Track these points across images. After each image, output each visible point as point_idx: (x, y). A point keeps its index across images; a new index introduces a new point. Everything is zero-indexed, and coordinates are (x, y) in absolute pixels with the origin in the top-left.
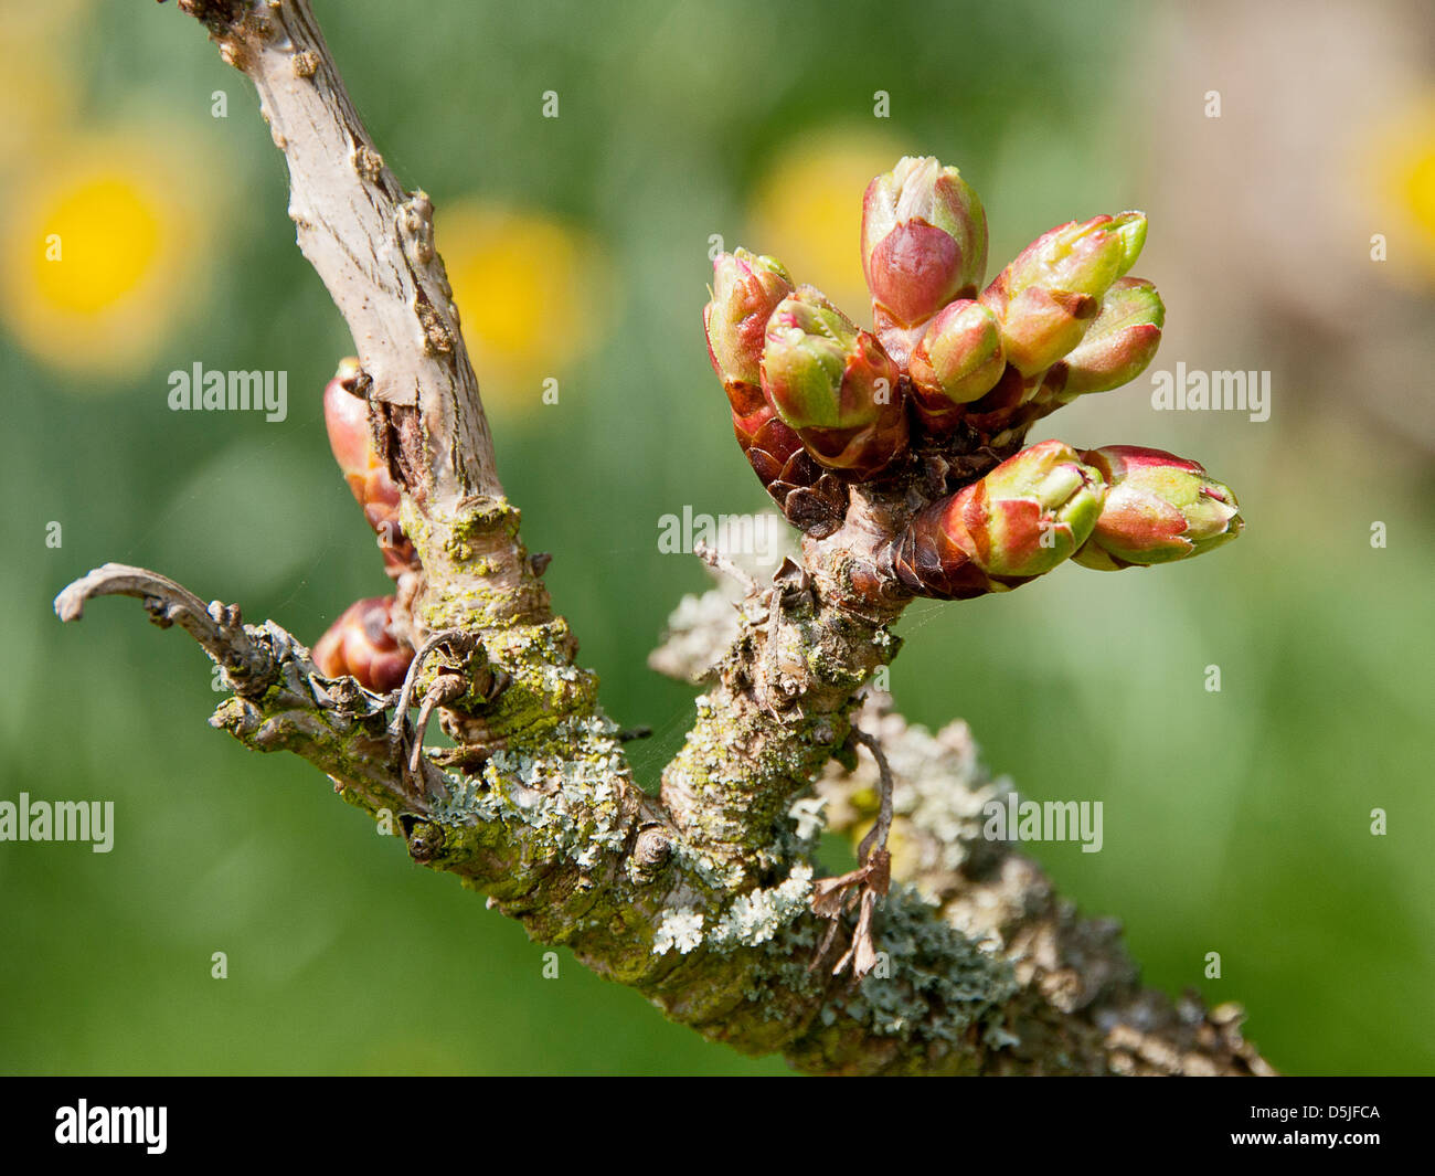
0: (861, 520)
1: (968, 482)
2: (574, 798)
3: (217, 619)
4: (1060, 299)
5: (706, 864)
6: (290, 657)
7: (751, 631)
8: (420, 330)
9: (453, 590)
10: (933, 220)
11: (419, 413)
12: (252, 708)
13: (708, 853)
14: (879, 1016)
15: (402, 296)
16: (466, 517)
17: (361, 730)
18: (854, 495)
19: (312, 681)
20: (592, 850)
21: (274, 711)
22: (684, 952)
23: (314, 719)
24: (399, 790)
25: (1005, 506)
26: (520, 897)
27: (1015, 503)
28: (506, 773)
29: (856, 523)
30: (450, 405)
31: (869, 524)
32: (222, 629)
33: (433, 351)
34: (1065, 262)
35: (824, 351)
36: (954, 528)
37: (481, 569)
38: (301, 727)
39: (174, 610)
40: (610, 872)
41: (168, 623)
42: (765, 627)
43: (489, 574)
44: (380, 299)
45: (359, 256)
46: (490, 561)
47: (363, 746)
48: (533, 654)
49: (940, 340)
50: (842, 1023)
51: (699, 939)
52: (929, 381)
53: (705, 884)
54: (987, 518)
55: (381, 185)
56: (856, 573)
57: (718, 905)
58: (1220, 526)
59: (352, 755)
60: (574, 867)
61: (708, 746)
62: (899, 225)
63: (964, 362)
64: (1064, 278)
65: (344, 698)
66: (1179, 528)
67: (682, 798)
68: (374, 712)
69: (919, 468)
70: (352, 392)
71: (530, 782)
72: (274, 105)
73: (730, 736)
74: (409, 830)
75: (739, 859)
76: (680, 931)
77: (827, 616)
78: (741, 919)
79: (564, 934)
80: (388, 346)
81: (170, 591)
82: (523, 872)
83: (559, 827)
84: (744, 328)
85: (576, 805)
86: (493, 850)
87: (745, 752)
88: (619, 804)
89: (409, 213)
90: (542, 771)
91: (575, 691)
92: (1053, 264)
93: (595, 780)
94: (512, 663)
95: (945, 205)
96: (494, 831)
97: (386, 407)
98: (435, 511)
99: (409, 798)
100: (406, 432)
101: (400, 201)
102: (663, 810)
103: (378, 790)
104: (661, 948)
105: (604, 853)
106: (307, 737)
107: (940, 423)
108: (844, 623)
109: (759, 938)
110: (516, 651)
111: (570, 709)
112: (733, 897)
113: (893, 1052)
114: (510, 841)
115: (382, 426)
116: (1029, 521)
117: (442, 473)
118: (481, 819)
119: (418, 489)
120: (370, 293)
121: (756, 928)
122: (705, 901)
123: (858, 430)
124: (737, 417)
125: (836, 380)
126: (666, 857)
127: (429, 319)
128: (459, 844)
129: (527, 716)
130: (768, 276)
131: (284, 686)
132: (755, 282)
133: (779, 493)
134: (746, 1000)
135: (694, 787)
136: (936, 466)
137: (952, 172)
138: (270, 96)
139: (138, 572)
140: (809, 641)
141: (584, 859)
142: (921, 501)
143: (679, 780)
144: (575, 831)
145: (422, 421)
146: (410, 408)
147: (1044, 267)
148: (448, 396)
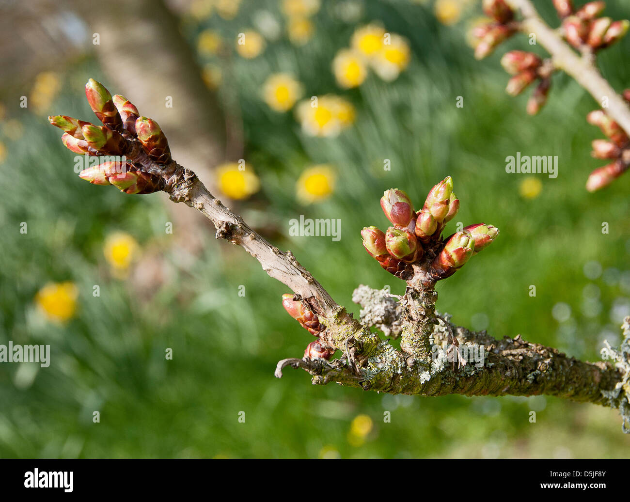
0: (418, 271)
1: (441, 251)
2: (390, 360)
3: (306, 361)
4: (442, 203)
5: (421, 360)
6: (322, 362)
7: (406, 306)
8: (305, 279)
9: (340, 330)
10: (400, 202)
11: (314, 297)
12: (320, 376)
13: (421, 357)
14: (468, 373)
15: (298, 274)
16: (336, 314)
17: (344, 369)
18: (414, 266)
19: (329, 364)
20: (400, 369)
21: (325, 374)
22: (428, 380)
23: (333, 372)
24: (356, 378)
25: (454, 251)
26: (389, 387)
27: (457, 250)
28: (373, 362)
29: (417, 272)
30: (319, 292)
31: (421, 271)
32: (308, 363)
33: (310, 283)
34: (439, 195)
35: (402, 239)
36: (444, 262)
37: (344, 323)
38: (332, 375)
39: (298, 364)
40: (405, 372)
41: (298, 367)
42: (408, 304)
43: (346, 323)
44: (294, 278)
45: (285, 271)
46: (345, 321)
47: (346, 372)
48: (364, 335)
49: (422, 224)
50: (461, 379)
51: (430, 376)
52: (423, 234)
53: (424, 364)
54: (451, 256)
55: (280, 254)
56: (424, 283)
57: (429, 367)
58: (496, 233)
59: (345, 375)
60: (397, 374)
61: (409, 335)
62: (393, 206)
63: (429, 226)
64: (440, 198)
65: (337, 364)
66: (489, 238)
67: (409, 349)
68: (345, 364)
69: (427, 254)
70: (296, 301)
71: (379, 362)
72: (249, 249)
73: (413, 331)
74: (362, 385)
75: (428, 355)
76: (425, 376)
77: (421, 295)
78: (435, 367)
79: (401, 390)
80: (300, 287)
81: (295, 360)
82: (388, 381)
83: (391, 368)
84: (376, 243)
85: (391, 361)
86: (379, 380)
87: (418, 332)
88: (399, 356)
89: (289, 256)
90: (380, 358)
91: (376, 338)
92: (436, 196)
93: (391, 354)
94: (361, 339)
95: (400, 197)
96: (378, 376)
97: (306, 300)
98: (328, 316)
99: (359, 378)
100: (313, 302)
101: (286, 255)
102: (405, 353)
103: (352, 380)
104: (423, 382)
105: (402, 368)
106: (333, 376)
107: (428, 242)
108: (426, 294)
109: (441, 369)
110: (361, 336)
111: (377, 342)
112: (431, 363)
113: (473, 379)
114: (383, 376)
115: (307, 304)
116: (462, 252)
117: (325, 307)
118: (375, 375)
119: (322, 313)
120: (291, 277)
121: (440, 368)
122: (425, 368)
123: (415, 251)
124: (382, 263)
125: (407, 243)
126: (415, 362)
127: (305, 276)
128: (374, 382)
129: (370, 348)
130: (375, 230)
131: (325, 368)
132: (373, 232)
133: (398, 275)
134: (442, 384)
135: (411, 345)
136: (430, 251)
137: (397, 189)
138: (248, 247)
139: (286, 360)
140: (420, 302)
141: (399, 372)
142: (430, 261)
143: (406, 344)
144: (394, 367)
145: (316, 298)
146: (312, 297)
147: (435, 198)
148: (318, 290)
